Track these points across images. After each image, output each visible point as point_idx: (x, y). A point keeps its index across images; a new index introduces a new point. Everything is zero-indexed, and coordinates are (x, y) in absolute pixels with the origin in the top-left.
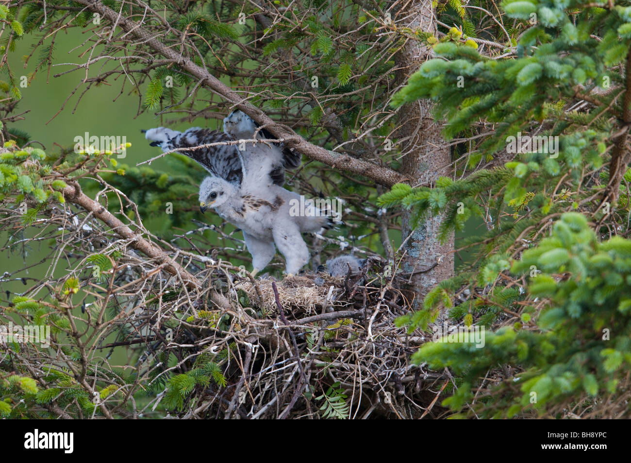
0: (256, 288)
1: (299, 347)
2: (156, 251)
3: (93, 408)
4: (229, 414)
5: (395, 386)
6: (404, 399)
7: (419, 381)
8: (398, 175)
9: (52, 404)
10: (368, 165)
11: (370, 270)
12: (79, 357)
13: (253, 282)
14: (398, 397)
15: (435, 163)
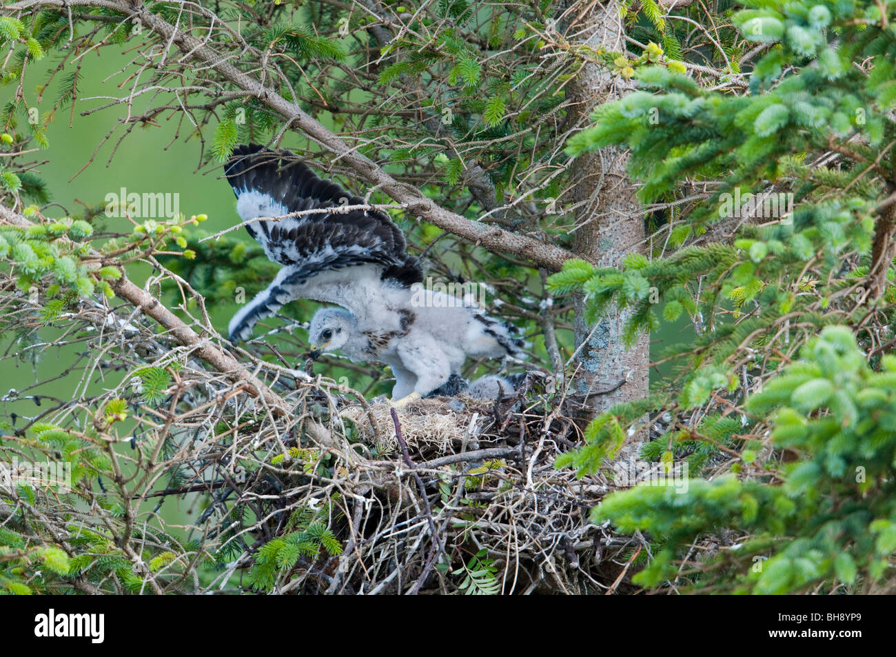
0: (370, 415)
1: (430, 500)
2: (229, 362)
3: (141, 585)
5: (565, 555)
6: (577, 573)
7: (599, 548)
8: (570, 255)
9: (80, 577)
10: (528, 240)
11: (530, 391)
12: (122, 511)
13: (365, 407)
14: (570, 571)
15: (622, 239)
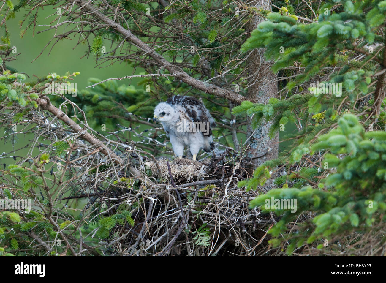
0: (157, 165)
1: (183, 202)
2: (96, 141)
3: (56, 235)
4: (138, 241)
5: (240, 227)
6: (245, 235)
7: (255, 224)
8: (246, 98)
9: (30, 232)
10: (227, 91)
11: (227, 156)
12: (48, 202)
13: (155, 161)
14: (242, 234)
15: (268, 92)
